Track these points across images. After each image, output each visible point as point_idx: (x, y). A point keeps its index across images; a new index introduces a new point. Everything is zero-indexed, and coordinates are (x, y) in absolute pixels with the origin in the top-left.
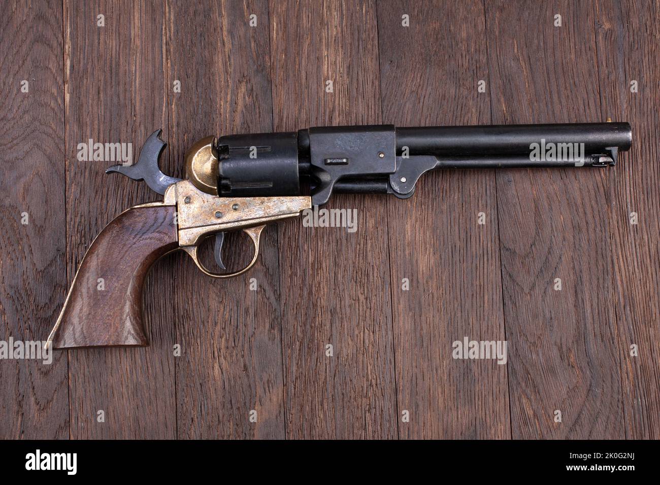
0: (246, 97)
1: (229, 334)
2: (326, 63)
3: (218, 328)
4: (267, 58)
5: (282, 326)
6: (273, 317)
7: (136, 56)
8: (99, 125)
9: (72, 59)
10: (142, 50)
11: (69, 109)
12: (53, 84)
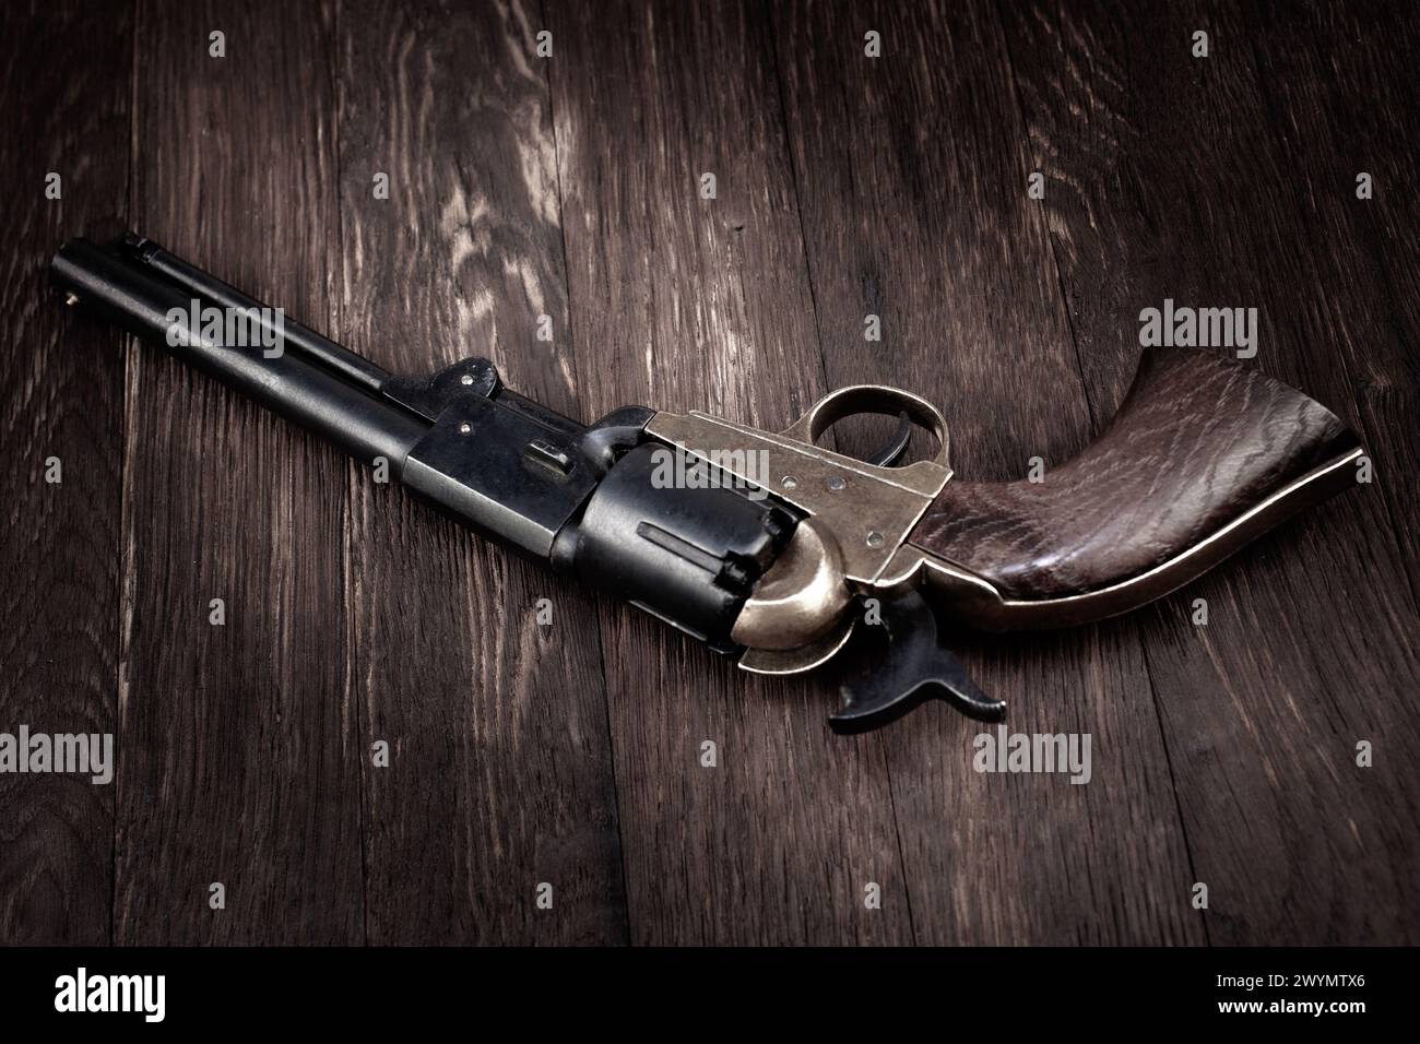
8: (195, 743)
9: (137, 607)
10: (297, 568)
11: (128, 714)
12: (92, 667)
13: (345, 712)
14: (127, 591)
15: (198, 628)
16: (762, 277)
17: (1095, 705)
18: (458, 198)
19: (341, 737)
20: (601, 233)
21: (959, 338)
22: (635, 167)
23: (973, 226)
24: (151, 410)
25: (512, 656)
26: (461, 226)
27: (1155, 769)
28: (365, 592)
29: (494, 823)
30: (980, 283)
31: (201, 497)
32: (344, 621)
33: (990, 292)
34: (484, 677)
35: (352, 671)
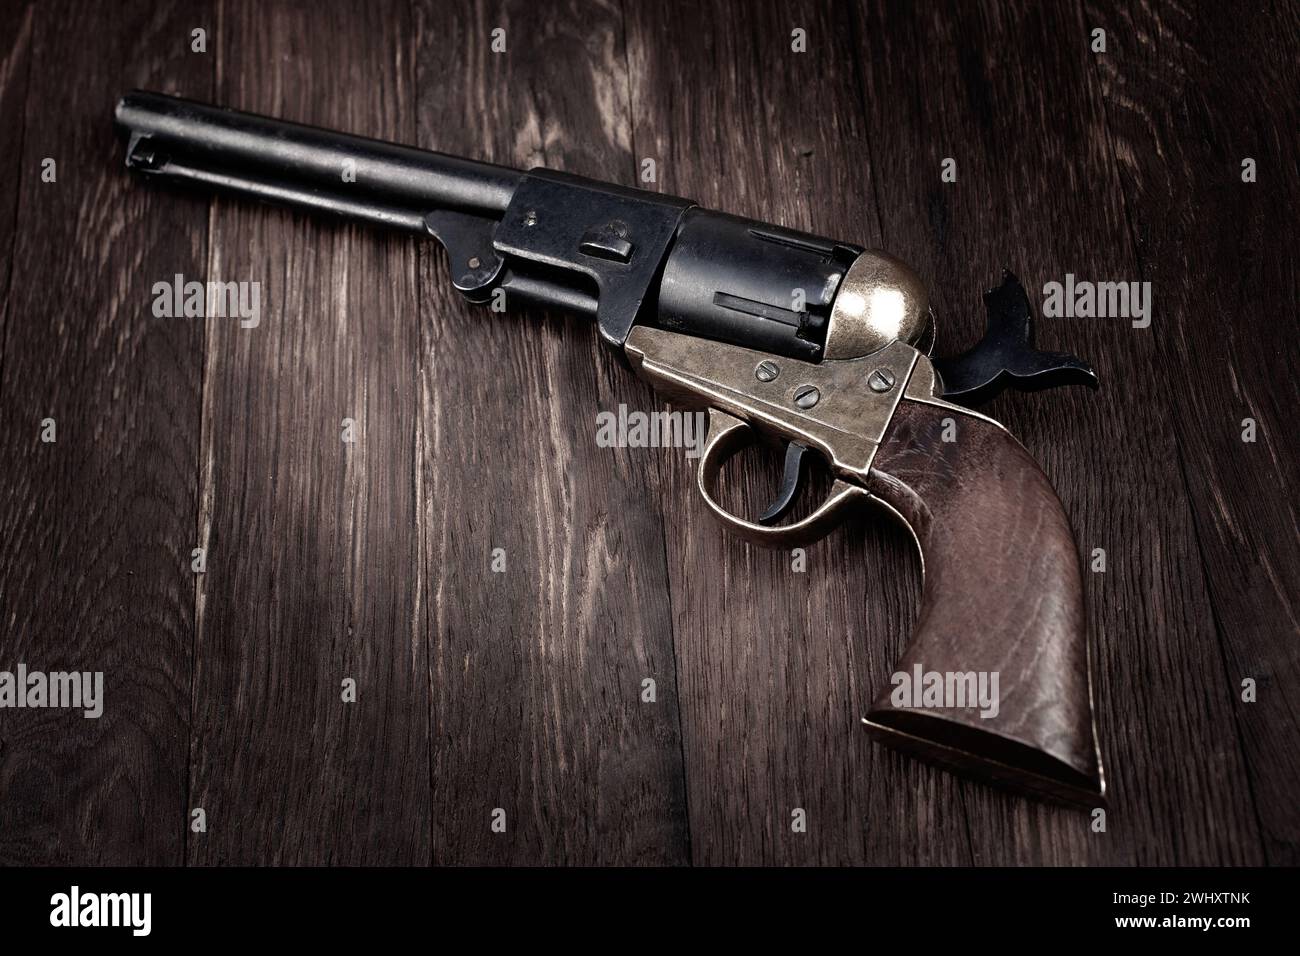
0: (608, 558)
7: (357, 499)
8: (269, 654)
9: (214, 522)
10: (370, 485)
11: (205, 625)
12: (171, 579)
13: (415, 626)
14: (205, 506)
15: (274, 542)
16: (829, 203)
17: (1156, 630)
18: (532, 123)
19: (411, 651)
20: (672, 155)
21: (1024, 264)
22: (706, 94)
23: (1040, 154)
24: (231, 328)
25: (578, 574)
26: (535, 150)
27: (1216, 694)
28: (436, 509)
29: (559, 738)
30: (1046, 210)
31: (278, 415)
32: (415, 537)
33: (1056, 219)
34: (551, 594)
35: (422, 586)
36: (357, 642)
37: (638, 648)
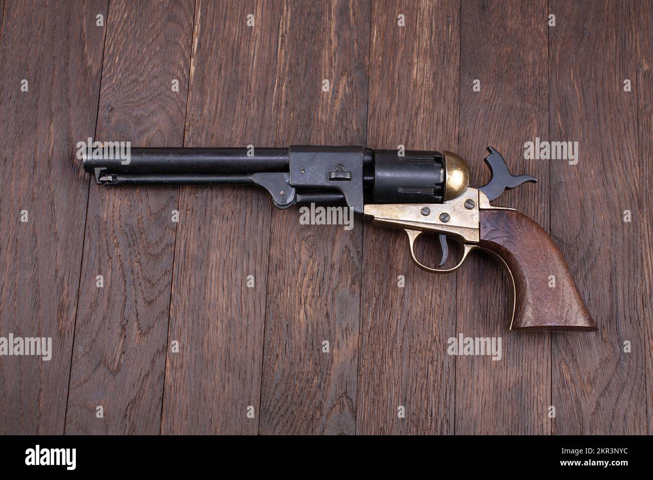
0: (347, 88)
1: (315, 285)
2: (416, 68)
3: (306, 279)
4: (366, 58)
5: (362, 283)
6: (355, 274)
7: (255, 43)
36: (251, 98)
37: (354, 124)
